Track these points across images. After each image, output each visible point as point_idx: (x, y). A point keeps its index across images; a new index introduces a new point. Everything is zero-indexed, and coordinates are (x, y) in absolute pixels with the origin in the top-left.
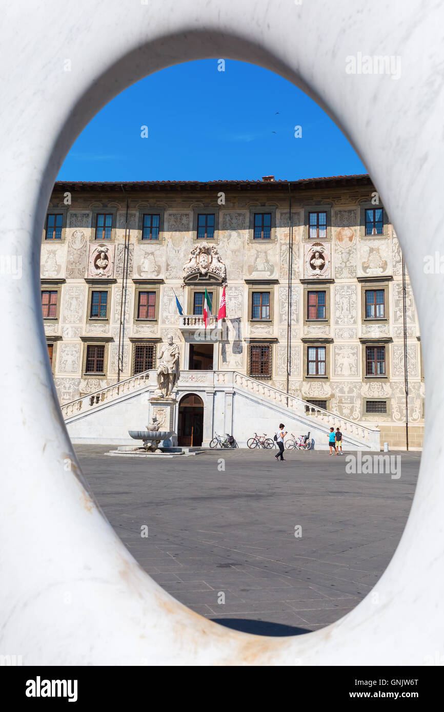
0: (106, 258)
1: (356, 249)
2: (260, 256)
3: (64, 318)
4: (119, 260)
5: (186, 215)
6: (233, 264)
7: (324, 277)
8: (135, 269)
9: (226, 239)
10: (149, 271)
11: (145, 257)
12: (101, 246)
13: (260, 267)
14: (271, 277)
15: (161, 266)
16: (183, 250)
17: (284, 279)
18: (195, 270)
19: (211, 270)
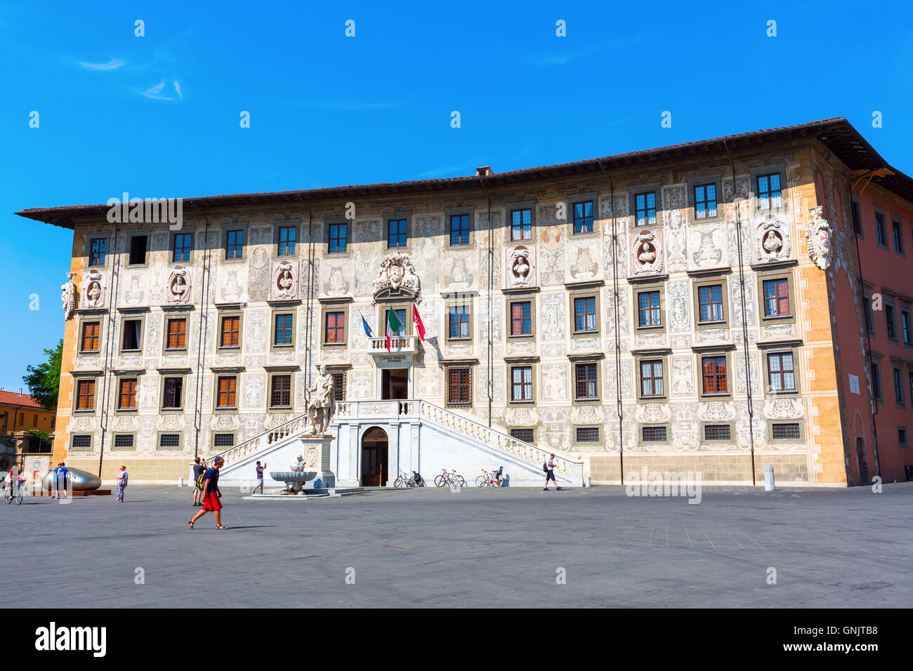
0: (290, 276)
2: (457, 265)
3: (247, 345)
4: (303, 279)
5: (375, 222)
6: (427, 275)
7: (527, 286)
8: (321, 288)
9: (419, 248)
10: (336, 289)
11: (331, 273)
12: (284, 263)
13: (458, 277)
14: (470, 289)
15: (348, 282)
16: (373, 263)
17: (485, 290)
18: (385, 285)
19: (403, 284)
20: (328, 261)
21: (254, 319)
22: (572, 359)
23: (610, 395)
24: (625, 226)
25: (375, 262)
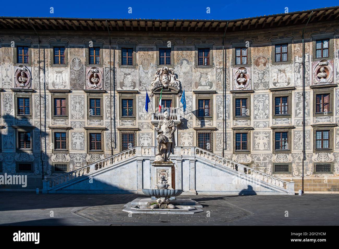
0: (97, 77)
1: (268, 71)
2: (203, 76)
3: (72, 115)
4: (106, 78)
6: (185, 81)
7: (246, 89)
8: (118, 84)
9: (179, 65)
10: (128, 85)
11: (124, 77)
12: (94, 68)
13: (203, 83)
14: (211, 90)
15: (135, 82)
16: (150, 72)
17: (219, 91)
18: (159, 85)
19: (171, 85)
20: (122, 69)
21: (76, 100)
22: (273, 129)
23: (297, 148)
24: (309, 58)
25: (152, 72)
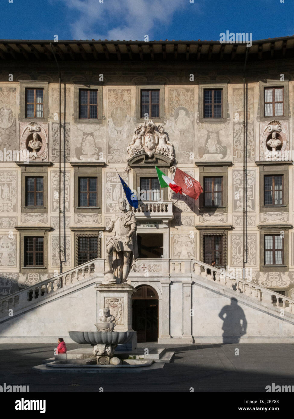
0: (39, 138)
2: (211, 137)
4: (54, 141)
5: (128, 90)
6: (182, 146)
8: (73, 152)
9: (173, 118)
10: (88, 154)
11: (83, 138)
12: (32, 124)
13: (212, 149)
14: (224, 160)
15: (101, 148)
16: (125, 130)
17: (238, 162)
18: (140, 152)
19: (158, 152)
20: (79, 126)
25: (128, 129)
